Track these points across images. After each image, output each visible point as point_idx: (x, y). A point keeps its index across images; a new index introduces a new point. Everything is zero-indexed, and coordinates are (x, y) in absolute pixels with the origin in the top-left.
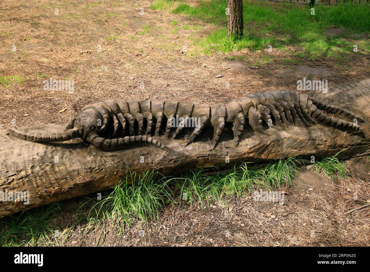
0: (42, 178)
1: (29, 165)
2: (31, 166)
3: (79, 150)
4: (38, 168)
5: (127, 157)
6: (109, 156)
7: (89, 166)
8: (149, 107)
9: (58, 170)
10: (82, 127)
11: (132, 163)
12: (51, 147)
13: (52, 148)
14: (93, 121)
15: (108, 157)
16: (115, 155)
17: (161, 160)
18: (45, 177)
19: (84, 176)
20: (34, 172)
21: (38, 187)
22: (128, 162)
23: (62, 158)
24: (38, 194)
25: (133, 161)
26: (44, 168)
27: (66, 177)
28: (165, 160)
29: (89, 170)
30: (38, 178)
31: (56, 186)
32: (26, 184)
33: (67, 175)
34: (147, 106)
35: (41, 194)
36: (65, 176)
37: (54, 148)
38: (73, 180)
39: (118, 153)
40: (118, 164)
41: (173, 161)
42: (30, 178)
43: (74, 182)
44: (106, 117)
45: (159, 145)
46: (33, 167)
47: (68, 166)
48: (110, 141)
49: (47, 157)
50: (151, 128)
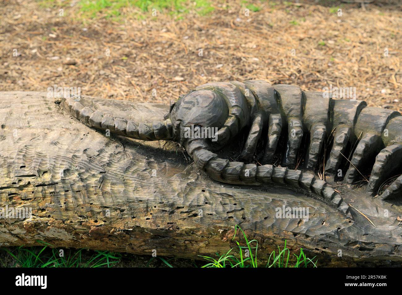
0: (77, 195)
1: (62, 166)
2: (64, 169)
3: (167, 164)
4: (74, 176)
5: (255, 206)
6: (218, 194)
7: (171, 201)
8: (352, 117)
9: (110, 191)
10: (178, 122)
11: (261, 222)
12: (116, 144)
13: (117, 147)
14: (199, 116)
15: (217, 196)
16: (231, 194)
17: (329, 236)
18: (84, 196)
19: (156, 217)
20: (67, 181)
21: (67, 209)
22: (253, 217)
23: (126, 170)
24: (66, 223)
25: (266, 218)
26: (86, 179)
27: (123, 208)
28: (339, 239)
29: (167, 209)
30: (70, 194)
31: (101, 219)
32: (49, 198)
33: (124, 204)
34: (348, 113)
35: (70, 225)
36: (121, 206)
37: (121, 149)
38: (134, 218)
39: (238, 193)
40: (230, 215)
41: (358, 245)
42: (58, 190)
43: (136, 222)
44: (233, 114)
45: (337, 203)
46: (66, 171)
47: (131, 189)
48: (225, 164)
49: (100, 160)
50: (336, 161)
